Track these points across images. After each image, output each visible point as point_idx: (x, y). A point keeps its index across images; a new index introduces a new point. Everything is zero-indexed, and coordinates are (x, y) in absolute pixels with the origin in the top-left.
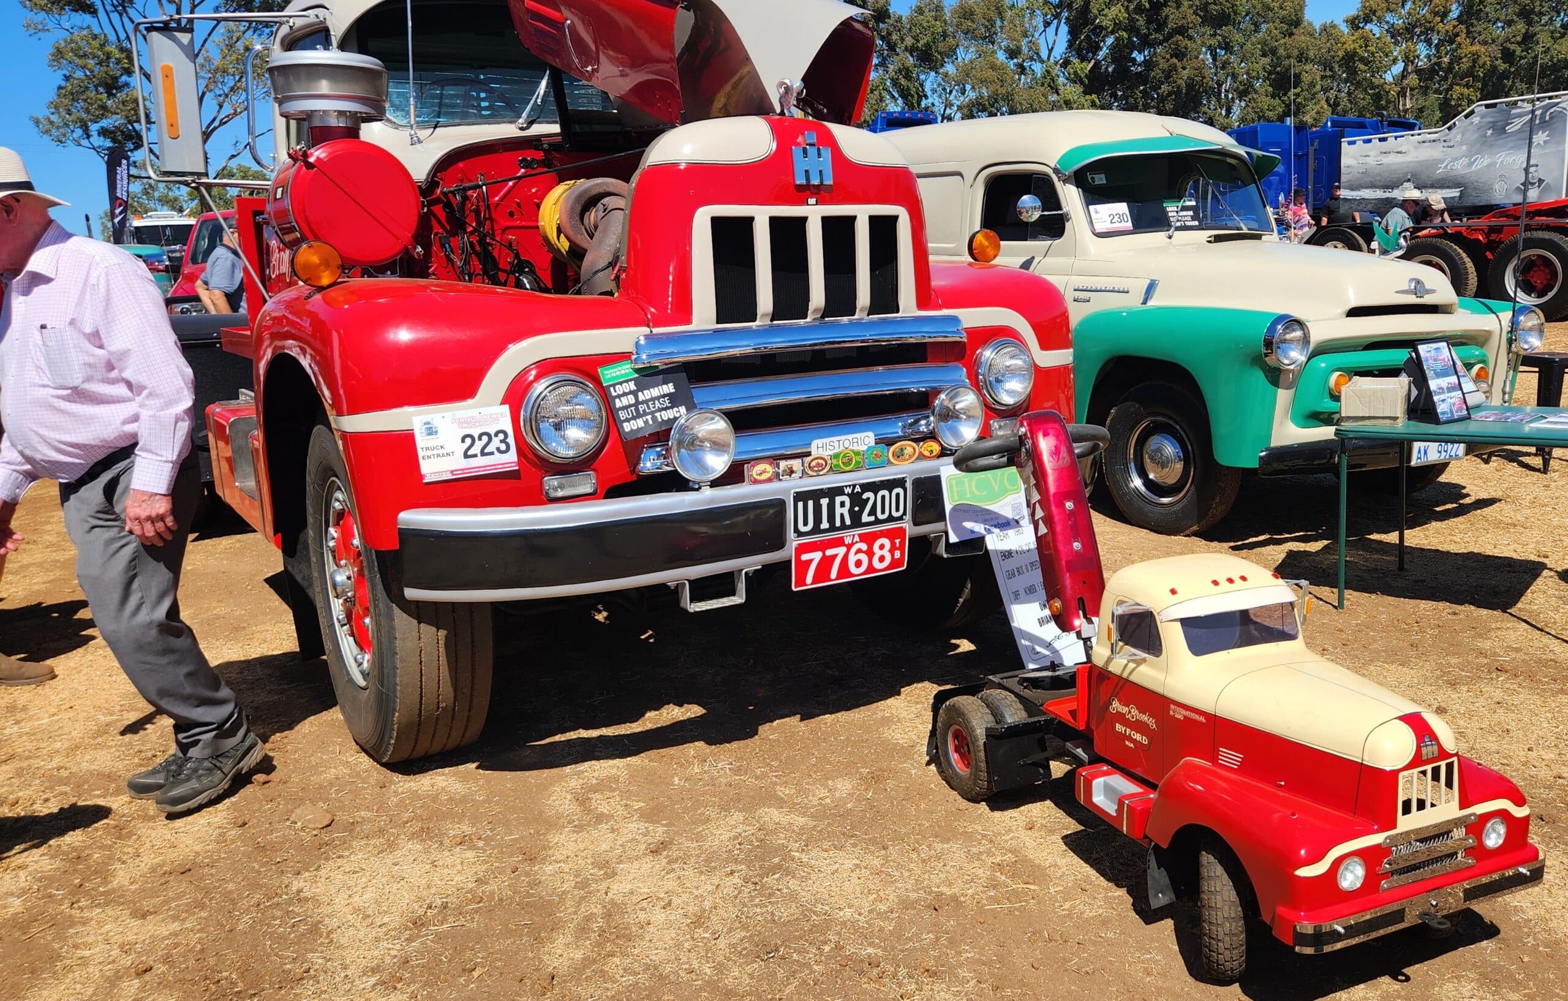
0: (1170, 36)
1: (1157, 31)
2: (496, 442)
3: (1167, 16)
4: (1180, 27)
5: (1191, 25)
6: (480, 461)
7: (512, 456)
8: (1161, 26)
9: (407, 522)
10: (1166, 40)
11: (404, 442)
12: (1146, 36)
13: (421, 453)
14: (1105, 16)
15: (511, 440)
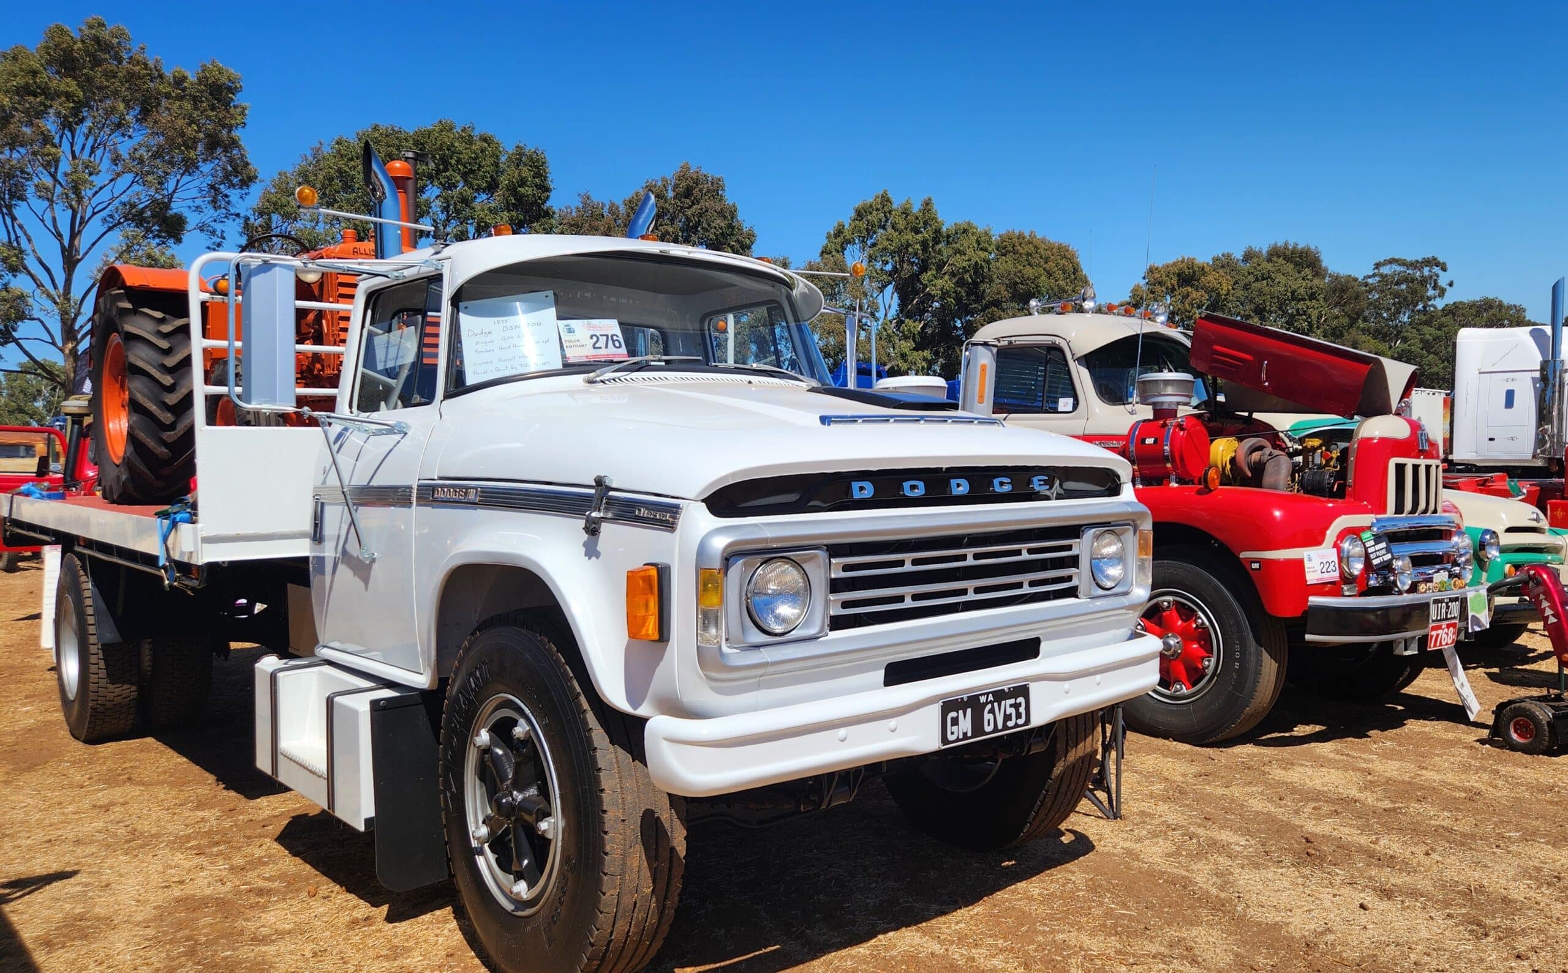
0: (987, 307)
1: (976, 302)
2: (1331, 567)
3: (984, 291)
4: (995, 300)
5: (1004, 300)
6: (1326, 575)
7: (1337, 574)
8: (979, 298)
9: (1312, 602)
10: (983, 310)
11: (1299, 564)
12: (967, 305)
13: (1307, 570)
14: (934, 286)
15: (1337, 566)
